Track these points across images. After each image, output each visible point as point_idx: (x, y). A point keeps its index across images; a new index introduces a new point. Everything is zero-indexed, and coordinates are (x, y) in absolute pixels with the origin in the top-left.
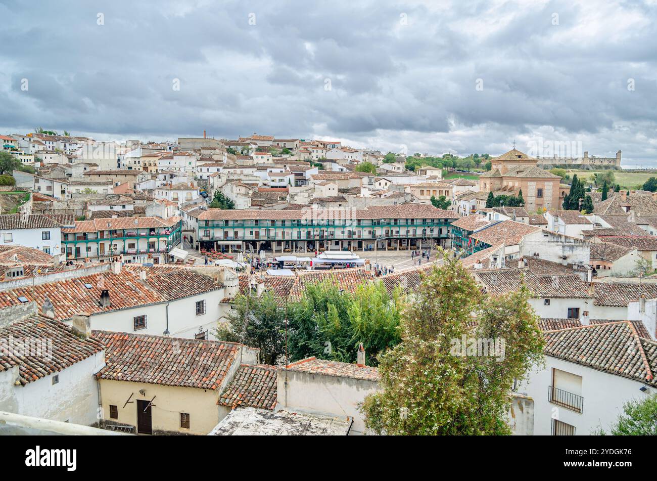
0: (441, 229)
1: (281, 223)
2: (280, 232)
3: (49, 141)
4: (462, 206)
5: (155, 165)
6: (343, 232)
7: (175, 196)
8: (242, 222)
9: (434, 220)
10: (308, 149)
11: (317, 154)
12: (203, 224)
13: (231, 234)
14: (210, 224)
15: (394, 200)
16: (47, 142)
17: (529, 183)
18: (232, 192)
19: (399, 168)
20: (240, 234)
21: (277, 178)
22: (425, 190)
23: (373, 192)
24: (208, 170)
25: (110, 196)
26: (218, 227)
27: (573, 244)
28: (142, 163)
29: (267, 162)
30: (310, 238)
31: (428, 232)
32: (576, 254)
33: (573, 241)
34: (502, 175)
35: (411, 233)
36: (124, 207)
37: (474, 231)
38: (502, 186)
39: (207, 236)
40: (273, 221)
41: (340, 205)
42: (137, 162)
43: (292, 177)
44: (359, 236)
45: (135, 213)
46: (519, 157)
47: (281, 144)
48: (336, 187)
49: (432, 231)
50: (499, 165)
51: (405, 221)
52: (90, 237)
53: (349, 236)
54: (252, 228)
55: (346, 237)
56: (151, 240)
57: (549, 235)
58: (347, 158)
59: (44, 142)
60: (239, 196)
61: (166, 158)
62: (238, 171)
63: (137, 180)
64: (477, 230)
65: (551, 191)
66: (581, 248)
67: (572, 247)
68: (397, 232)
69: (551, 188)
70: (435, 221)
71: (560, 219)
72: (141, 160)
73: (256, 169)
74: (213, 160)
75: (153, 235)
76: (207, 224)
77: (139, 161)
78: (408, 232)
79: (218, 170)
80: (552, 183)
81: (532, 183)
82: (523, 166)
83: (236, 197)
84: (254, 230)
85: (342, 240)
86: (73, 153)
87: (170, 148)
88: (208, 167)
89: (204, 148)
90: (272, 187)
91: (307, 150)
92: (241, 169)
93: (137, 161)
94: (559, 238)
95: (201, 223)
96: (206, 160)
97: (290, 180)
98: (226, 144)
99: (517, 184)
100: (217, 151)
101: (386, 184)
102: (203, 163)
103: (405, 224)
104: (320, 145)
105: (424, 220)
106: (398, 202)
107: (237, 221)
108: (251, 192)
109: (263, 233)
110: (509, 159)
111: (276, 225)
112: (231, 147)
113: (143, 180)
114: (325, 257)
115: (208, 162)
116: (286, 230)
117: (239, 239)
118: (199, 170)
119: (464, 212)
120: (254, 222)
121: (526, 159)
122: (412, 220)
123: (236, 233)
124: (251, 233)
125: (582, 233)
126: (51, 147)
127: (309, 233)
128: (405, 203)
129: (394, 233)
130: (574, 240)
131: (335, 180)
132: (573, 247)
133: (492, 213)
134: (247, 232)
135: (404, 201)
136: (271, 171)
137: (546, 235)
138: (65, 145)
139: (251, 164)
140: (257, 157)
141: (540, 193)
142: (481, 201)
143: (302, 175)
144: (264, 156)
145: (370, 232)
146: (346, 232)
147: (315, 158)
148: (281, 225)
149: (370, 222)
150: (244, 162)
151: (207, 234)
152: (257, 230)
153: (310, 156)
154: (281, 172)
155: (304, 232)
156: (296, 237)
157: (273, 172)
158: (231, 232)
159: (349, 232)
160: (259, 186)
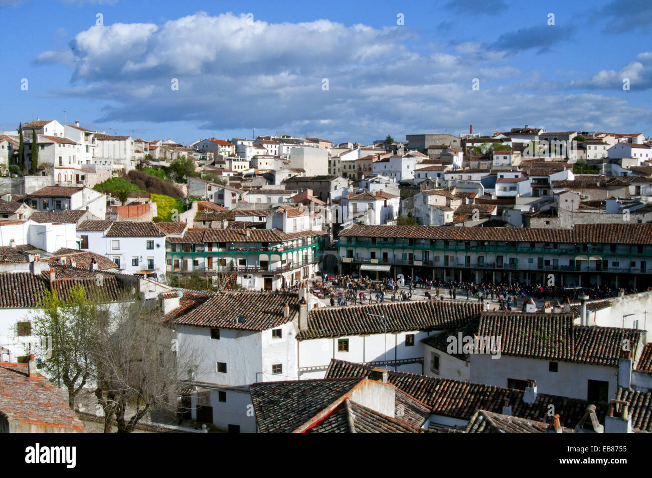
1: (443, 243)
2: (443, 256)
5: (370, 169)
6: (531, 261)
8: (392, 241)
10: (582, 145)
12: (344, 241)
14: (353, 241)
16: (270, 146)
18: (425, 203)
20: (390, 257)
21: (507, 186)
28: (356, 168)
39: (348, 257)
40: (432, 241)
42: (352, 167)
43: (527, 184)
47: (551, 139)
51: (627, 248)
52: (198, 249)
53: (537, 267)
54: (404, 248)
55: (532, 268)
60: (433, 208)
63: (331, 188)
68: (615, 264)
72: (357, 164)
76: (349, 241)
78: (632, 264)
79: (439, 175)
83: (429, 210)
84: (408, 252)
85: (526, 272)
88: (427, 172)
89: (431, 148)
95: (342, 239)
102: (424, 166)
107: (386, 239)
109: (418, 255)
111: (436, 247)
113: (338, 188)
116: (450, 254)
117: (389, 263)
118: (417, 176)
120: (408, 242)
123: (385, 255)
124: (405, 256)
126: (274, 152)
129: (610, 265)
134: (399, 254)
144: (508, 156)
145: (572, 262)
146: (536, 260)
147: (591, 157)
148: (443, 247)
149: (572, 247)
150: (479, 164)
151: (350, 254)
152: (411, 252)
153: (585, 155)
154: (517, 176)
155: (474, 258)
156: (462, 265)
157: (505, 177)
158: (379, 254)
159: (540, 260)
160: (477, 197)
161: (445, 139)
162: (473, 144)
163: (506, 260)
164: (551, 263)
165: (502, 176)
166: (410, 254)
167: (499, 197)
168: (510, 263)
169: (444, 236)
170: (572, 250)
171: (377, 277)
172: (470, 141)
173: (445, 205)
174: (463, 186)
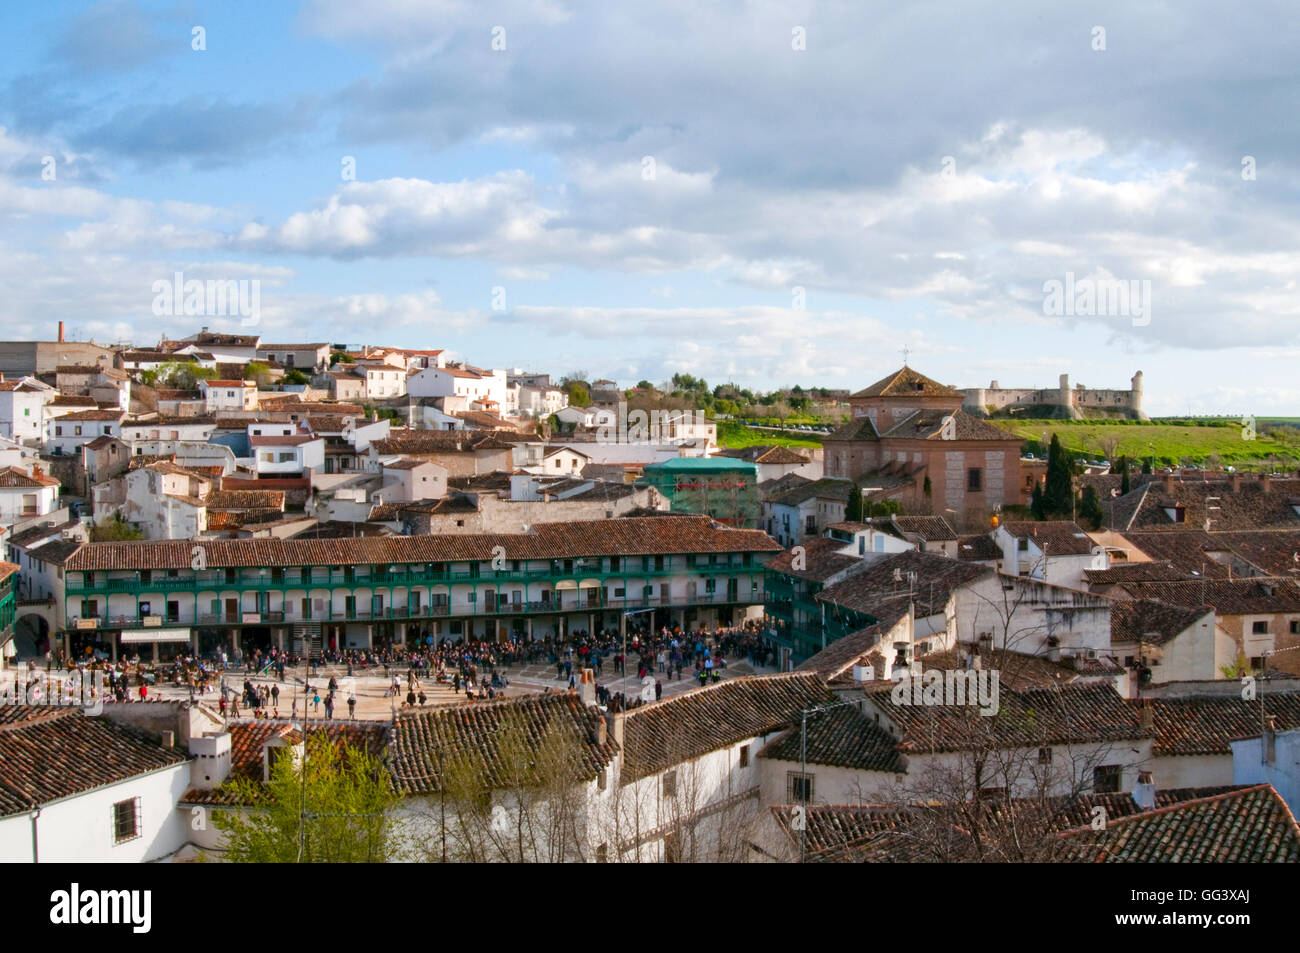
0: (735, 581)
1: (299, 574)
2: (296, 601)
4: (779, 517)
6: (473, 598)
8: (188, 577)
9: (715, 558)
10: (356, 370)
11: (383, 384)
12: (77, 582)
13: (158, 609)
14: (98, 580)
15: (605, 505)
17: (948, 455)
18: (154, 490)
20: (185, 605)
21: (277, 451)
23: (542, 487)
24: (79, 430)
27: (1072, 606)
29: (243, 407)
30: (381, 614)
31: (702, 589)
32: (1080, 630)
33: (1069, 597)
34: (878, 435)
35: (657, 593)
37: (826, 584)
38: (879, 462)
39: (91, 616)
40: (277, 571)
43: (320, 447)
44: (517, 606)
46: (920, 387)
47: (282, 356)
48: (444, 475)
49: (710, 585)
50: (870, 410)
51: (639, 562)
53: (489, 608)
54: (218, 589)
55: (481, 610)
57: (1014, 584)
62: (165, 432)
64: (834, 579)
65: (1001, 474)
66: (1090, 616)
67: (1068, 615)
68: (620, 592)
69: (1001, 465)
70: (720, 560)
71: (1031, 545)
73: (214, 427)
76: (89, 582)
78: (648, 590)
79: (107, 430)
80: (1002, 453)
81: (957, 453)
82: (930, 410)
84: (224, 598)
85: (471, 619)
88: (78, 424)
89: (66, 372)
92: (174, 428)
94: (1039, 592)
95: (72, 578)
96: (71, 403)
101: (575, 462)
102: (62, 411)
103: (639, 571)
107: (171, 572)
108: (205, 489)
109: (248, 602)
110: (895, 394)
111: (287, 582)
115: (77, 410)
116: (315, 596)
117: (182, 624)
118: (54, 432)
119: (784, 534)
120: (224, 575)
121: (936, 392)
122: (659, 558)
123: (173, 607)
124: (216, 605)
125: (1085, 578)
127: (378, 602)
128: (635, 511)
129: (611, 595)
130: (1074, 594)
132: (1072, 611)
133: (866, 533)
134: (205, 603)
136: (260, 432)
137: (1008, 585)
140: (217, 394)
141: (975, 479)
142: (831, 505)
143: (342, 440)
144: (236, 391)
145: (545, 594)
146: (481, 595)
147: (375, 394)
148: (299, 581)
149: (545, 567)
150: (177, 407)
151: (90, 610)
152: (232, 596)
153: (363, 390)
154: (287, 433)
155: (363, 600)
156: (342, 615)
157: (263, 434)
158: (159, 605)
159: (489, 595)
160: (223, 475)
161: (82, 352)
162: (137, 365)
163: (425, 600)
164: (510, 600)
165: (257, 433)
166: (228, 601)
167: (262, 476)
168: (434, 606)
169: (301, 560)
170: (545, 573)
171: (156, 654)
172: (129, 358)
173: (187, 493)
174: (191, 453)
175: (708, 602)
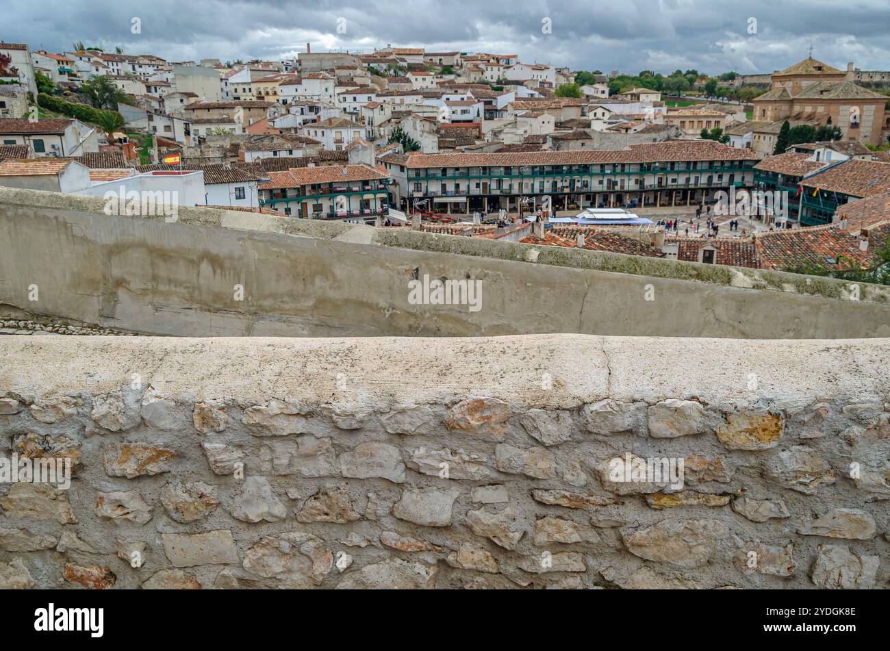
0: (733, 175)
1: (518, 170)
2: (516, 183)
3: (112, 61)
5: (275, 93)
6: (601, 182)
7: (338, 137)
8: (465, 171)
9: (724, 163)
11: (492, 73)
12: (412, 174)
13: (451, 187)
14: (422, 174)
15: (653, 135)
16: (110, 64)
17: (841, 107)
18: (416, 129)
19: (603, 92)
20: (463, 188)
21: (459, 109)
22: (687, 121)
24: (355, 99)
25: (255, 138)
26: (434, 178)
28: (254, 92)
29: (430, 86)
30: (556, 190)
31: (715, 180)
34: (792, 97)
35: (692, 181)
36: (291, 152)
37: (805, 176)
38: (791, 112)
39: (418, 191)
40: (507, 168)
41: (583, 144)
42: (247, 90)
43: (481, 106)
44: (622, 187)
45: (323, 161)
46: (820, 68)
47: (436, 59)
48: (553, 120)
49: (720, 177)
51: (686, 165)
52: (290, 194)
53: (609, 188)
54: (479, 178)
55: (603, 188)
56: (366, 197)
58: (535, 78)
59: (106, 64)
60: (425, 134)
61: (290, 83)
62: (398, 99)
63: (268, 115)
64: (810, 174)
65: (872, 118)
68: (674, 181)
69: (872, 113)
70: (727, 165)
72: (254, 87)
73: (421, 96)
74: (355, 85)
75: (368, 190)
76: (418, 175)
77: (250, 89)
78: (688, 180)
79: (371, 99)
80: (873, 106)
82: (826, 83)
83: (421, 136)
84: (481, 182)
85: (597, 193)
86: (150, 78)
87: (286, 69)
88: (355, 95)
89: (339, 68)
90: (453, 122)
91: (477, 67)
92: (402, 97)
93: (247, 88)
95: (410, 172)
96: (346, 84)
97: (478, 111)
98: (364, 61)
99: (821, 109)
100: (359, 71)
101: (603, 114)
102: (343, 89)
103: (685, 170)
104: (492, 61)
105: (711, 163)
106: (658, 139)
107: (457, 169)
109: (494, 185)
110: (804, 73)
111: (513, 174)
112: (372, 65)
113: (276, 115)
114: (591, 216)
115: (350, 89)
116: (524, 181)
117: (462, 194)
118: (342, 100)
120: (482, 170)
121: (829, 72)
122: (695, 163)
123: (457, 186)
124: (478, 186)
126: (116, 71)
127: (555, 183)
128: (668, 139)
129: (669, 182)
131: (542, 109)
133: (821, 150)
134: (473, 184)
135: (666, 136)
136: (448, 99)
138: (133, 67)
139: (409, 89)
140: (416, 79)
142: (762, 136)
143: (490, 103)
144: (427, 77)
145: (637, 181)
146: (605, 182)
147: (489, 78)
148: (517, 174)
149: (638, 167)
151: (419, 188)
152: (485, 181)
153: (483, 76)
154: (462, 99)
157: (451, 100)
158: (451, 185)
159: (610, 181)
164: (619, 184)
166: (484, 183)
168: (581, 186)
171: (449, 208)
173: (430, 130)
175: (719, 186)
